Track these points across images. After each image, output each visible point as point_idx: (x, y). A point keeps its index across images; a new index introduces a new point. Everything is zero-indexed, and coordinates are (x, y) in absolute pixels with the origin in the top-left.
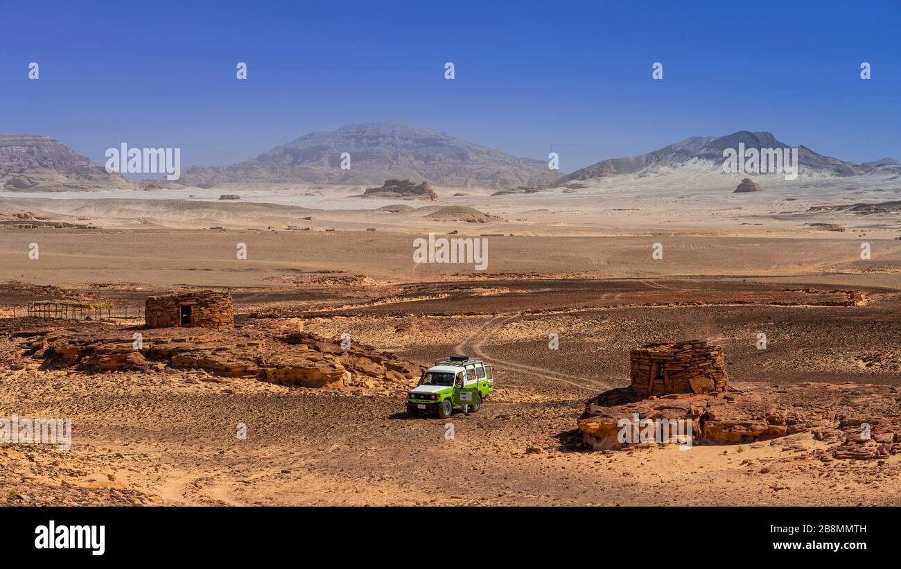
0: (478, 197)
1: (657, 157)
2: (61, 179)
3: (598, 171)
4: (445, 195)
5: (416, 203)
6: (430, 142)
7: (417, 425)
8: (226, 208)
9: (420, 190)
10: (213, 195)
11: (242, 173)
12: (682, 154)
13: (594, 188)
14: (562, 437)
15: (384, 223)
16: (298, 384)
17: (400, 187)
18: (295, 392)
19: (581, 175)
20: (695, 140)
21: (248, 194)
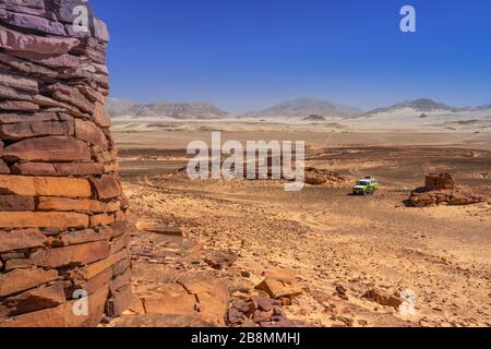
0: (338, 119)
1: (395, 107)
2: (213, 115)
3: (376, 111)
4: (328, 119)
5: (320, 122)
6: (323, 103)
7: (357, 198)
8: (262, 124)
9: (320, 118)
10: (257, 120)
11: (265, 113)
12: (403, 106)
13: (374, 117)
14: (404, 202)
15: (311, 128)
16: (313, 183)
17: (314, 117)
18: (314, 186)
19: (370, 113)
20: (406, 101)
21: (268, 120)
